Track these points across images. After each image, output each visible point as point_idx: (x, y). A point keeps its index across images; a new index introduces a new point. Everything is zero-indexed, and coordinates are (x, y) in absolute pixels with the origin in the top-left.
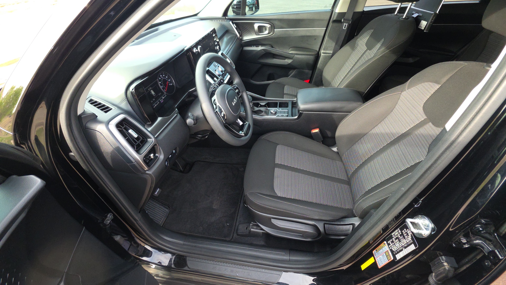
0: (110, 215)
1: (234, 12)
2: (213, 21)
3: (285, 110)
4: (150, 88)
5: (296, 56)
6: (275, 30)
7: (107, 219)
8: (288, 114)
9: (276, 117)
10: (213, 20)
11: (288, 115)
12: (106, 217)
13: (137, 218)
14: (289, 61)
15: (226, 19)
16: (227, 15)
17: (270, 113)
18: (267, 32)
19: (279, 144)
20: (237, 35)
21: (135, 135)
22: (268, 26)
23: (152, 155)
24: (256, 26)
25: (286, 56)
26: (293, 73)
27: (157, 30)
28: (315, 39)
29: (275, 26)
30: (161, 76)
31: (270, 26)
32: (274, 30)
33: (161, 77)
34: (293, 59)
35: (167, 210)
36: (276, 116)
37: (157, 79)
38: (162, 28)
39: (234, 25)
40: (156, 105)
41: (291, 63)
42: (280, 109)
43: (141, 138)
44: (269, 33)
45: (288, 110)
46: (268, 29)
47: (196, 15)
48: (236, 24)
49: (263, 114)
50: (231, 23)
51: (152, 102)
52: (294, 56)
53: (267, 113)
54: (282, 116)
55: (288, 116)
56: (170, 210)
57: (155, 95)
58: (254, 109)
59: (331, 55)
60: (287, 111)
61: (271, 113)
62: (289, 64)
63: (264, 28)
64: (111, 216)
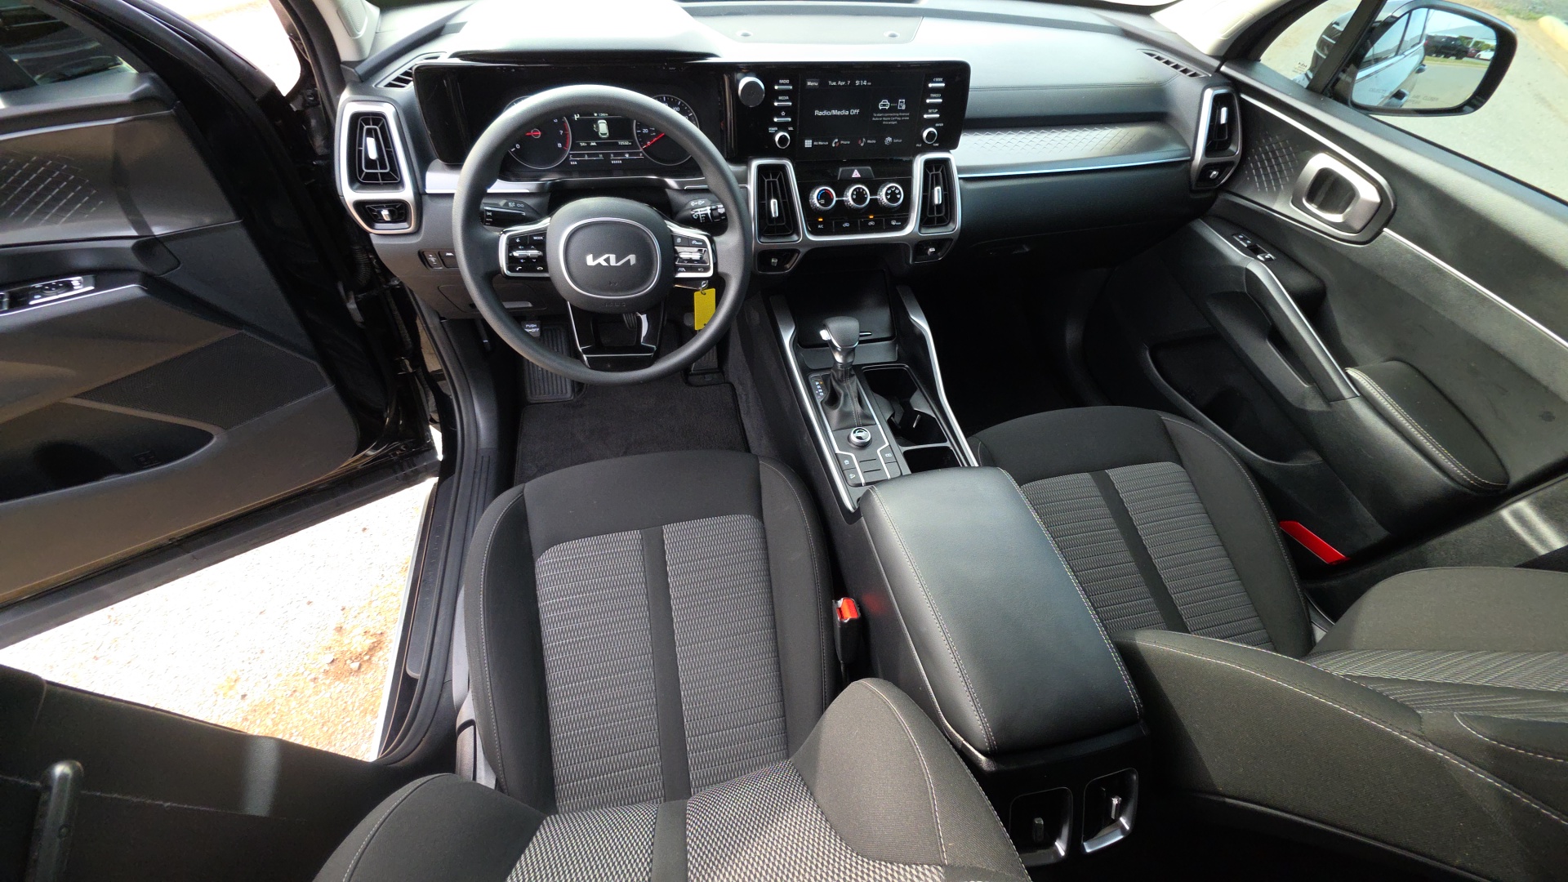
6: (1385, 229)
24: (1317, 163)
28: (1548, 417)
29: (1396, 215)
31: (1376, 199)
32: (1380, 232)
34: (1329, 405)
52: (1345, 393)
59: (1542, 551)
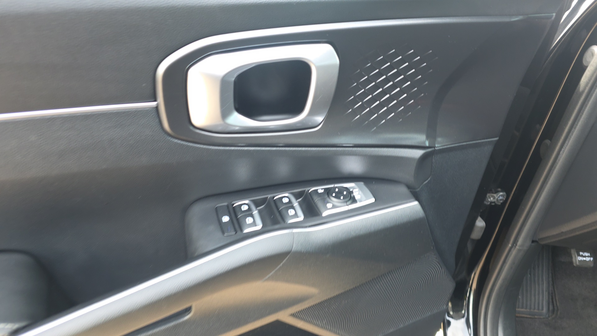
0: (502, 195)
7: (495, 195)
12: (496, 192)
13: (520, 242)
35: (545, 310)
56: (549, 317)
64: (501, 198)
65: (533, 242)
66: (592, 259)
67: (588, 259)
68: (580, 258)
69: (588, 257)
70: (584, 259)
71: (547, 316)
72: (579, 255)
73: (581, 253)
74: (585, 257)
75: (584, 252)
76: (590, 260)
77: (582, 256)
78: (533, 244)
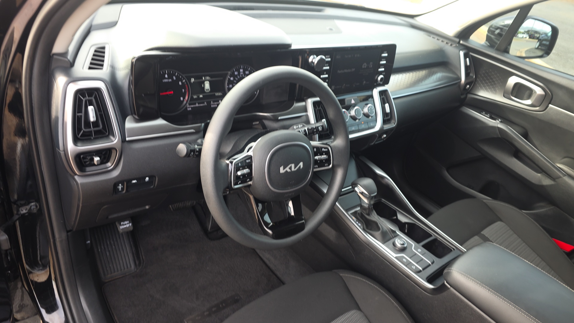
1: (488, 38)
2: (431, 38)
3: (427, 258)
4: (208, 78)
5: (566, 179)
7: (27, 207)
8: (424, 269)
9: (396, 258)
10: (432, 36)
11: (420, 271)
12: (28, 204)
14: (546, 182)
15: (459, 43)
16: (469, 38)
17: (392, 241)
18: (529, 102)
19: (359, 309)
20: (460, 79)
21: (92, 117)
22: (539, 91)
23: (97, 159)
25: (544, 169)
26: (543, 209)
27: (319, 11)
30: (241, 70)
33: (239, 72)
35: (133, 267)
36: (395, 255)
37: (229, 70)
38: (329, 11)
39: (468, 59)
40: (197, 105)
41: (547, 186)
42: (419, 250)
43: (101, 126)
44: (532, 106)
45: (433, 263)
46: (534, 97)
47: (412, 17)
48: (473, 59)
49: (378, 234)
50: (462, 53)
51: (195, 97)
53: (386, 238)
54: (408, 264)
55: (418, 272)
57: (208, 91)
58: (368, 215)
60: (430, 262)
61: (394, 244)
62: (542, 187)
63: (527, 93)
65: (68, 232)
66: (130, 224)
67: (128, 226)
68: (122, 227)
69: (128, 224)
70: (125, 226)
71: (136, 269)
72: (121, 225)
73: (122, 223)
74: (125, 224)
75: (124, 221)
76: (129, 226)
77: (123, 225)
78: (69, 233)
